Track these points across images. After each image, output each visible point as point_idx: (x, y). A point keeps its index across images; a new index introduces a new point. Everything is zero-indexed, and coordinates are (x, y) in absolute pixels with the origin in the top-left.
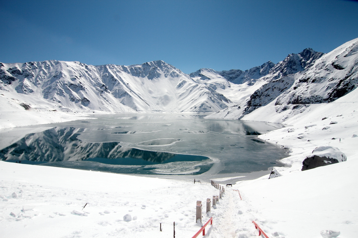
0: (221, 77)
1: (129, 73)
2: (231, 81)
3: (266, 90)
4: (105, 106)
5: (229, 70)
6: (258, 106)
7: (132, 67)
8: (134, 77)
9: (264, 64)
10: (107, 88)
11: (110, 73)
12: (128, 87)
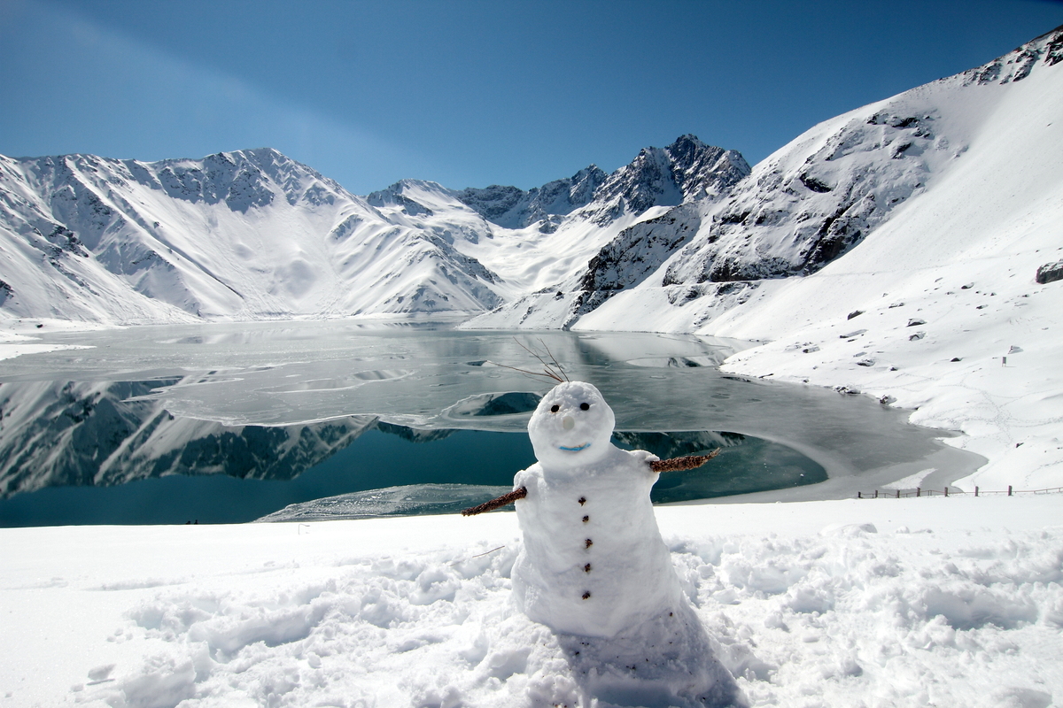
0: (465, 206)
1: (155, 186)
2: (492, 220)
3: (633, 245)
4: (75, 302)
5: (484, 187)
6: (614, 289)
7: (168, 168)
8: (178, 201)
9: (579, 173)
10: (74, 240)
11: (82, 184)
12: (158, 234)
